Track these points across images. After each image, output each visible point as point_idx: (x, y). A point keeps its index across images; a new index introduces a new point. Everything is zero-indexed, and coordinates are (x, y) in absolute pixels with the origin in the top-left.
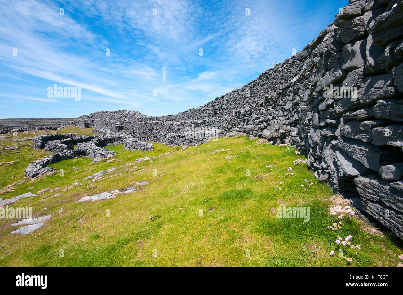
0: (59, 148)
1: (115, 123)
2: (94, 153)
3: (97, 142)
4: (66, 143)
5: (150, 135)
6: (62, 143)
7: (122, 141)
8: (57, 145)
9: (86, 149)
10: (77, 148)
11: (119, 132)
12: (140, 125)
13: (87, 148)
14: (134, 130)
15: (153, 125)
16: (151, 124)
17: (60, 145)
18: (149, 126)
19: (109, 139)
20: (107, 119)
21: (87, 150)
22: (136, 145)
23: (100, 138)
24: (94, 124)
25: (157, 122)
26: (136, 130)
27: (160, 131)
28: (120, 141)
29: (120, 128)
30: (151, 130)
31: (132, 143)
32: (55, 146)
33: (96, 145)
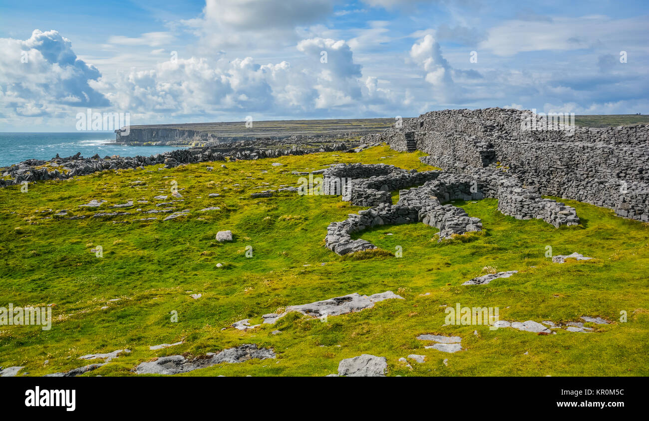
0: (367, 198)
1: (475, 143)
2: (435, 217)
3: (438, 189)
4: (377, 186)
5: (568, 181)
6: (370, 186)
7: (493, 192)
8: (364, 191)
9: (419, 205)
10: (399, 200)
11: (485, 166)
12: (539, 152)
13: (420, 203)
14: (522, 164)
15: (577, 154)
16: (571, 151)
17: (369, 191)
18: (566, 155)
19: (462, 184)
20: (456, 131)
21: (420, 208)
22: (531, 209)
23: (442, 181)
24: (426, 142)
25: (590, 145)
26: (528, 163)
27: (597, 171)
28: (488, 191)
29: (487, 157)
30: (570, 167)
31: (521, 201)
32: (361, 193)
33: (436, 198)
